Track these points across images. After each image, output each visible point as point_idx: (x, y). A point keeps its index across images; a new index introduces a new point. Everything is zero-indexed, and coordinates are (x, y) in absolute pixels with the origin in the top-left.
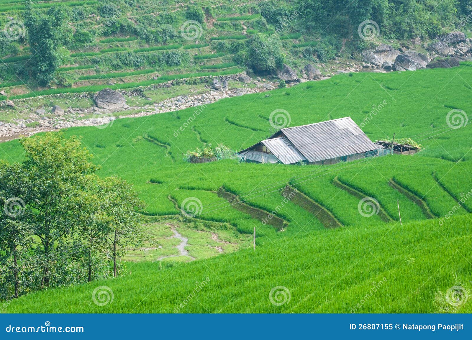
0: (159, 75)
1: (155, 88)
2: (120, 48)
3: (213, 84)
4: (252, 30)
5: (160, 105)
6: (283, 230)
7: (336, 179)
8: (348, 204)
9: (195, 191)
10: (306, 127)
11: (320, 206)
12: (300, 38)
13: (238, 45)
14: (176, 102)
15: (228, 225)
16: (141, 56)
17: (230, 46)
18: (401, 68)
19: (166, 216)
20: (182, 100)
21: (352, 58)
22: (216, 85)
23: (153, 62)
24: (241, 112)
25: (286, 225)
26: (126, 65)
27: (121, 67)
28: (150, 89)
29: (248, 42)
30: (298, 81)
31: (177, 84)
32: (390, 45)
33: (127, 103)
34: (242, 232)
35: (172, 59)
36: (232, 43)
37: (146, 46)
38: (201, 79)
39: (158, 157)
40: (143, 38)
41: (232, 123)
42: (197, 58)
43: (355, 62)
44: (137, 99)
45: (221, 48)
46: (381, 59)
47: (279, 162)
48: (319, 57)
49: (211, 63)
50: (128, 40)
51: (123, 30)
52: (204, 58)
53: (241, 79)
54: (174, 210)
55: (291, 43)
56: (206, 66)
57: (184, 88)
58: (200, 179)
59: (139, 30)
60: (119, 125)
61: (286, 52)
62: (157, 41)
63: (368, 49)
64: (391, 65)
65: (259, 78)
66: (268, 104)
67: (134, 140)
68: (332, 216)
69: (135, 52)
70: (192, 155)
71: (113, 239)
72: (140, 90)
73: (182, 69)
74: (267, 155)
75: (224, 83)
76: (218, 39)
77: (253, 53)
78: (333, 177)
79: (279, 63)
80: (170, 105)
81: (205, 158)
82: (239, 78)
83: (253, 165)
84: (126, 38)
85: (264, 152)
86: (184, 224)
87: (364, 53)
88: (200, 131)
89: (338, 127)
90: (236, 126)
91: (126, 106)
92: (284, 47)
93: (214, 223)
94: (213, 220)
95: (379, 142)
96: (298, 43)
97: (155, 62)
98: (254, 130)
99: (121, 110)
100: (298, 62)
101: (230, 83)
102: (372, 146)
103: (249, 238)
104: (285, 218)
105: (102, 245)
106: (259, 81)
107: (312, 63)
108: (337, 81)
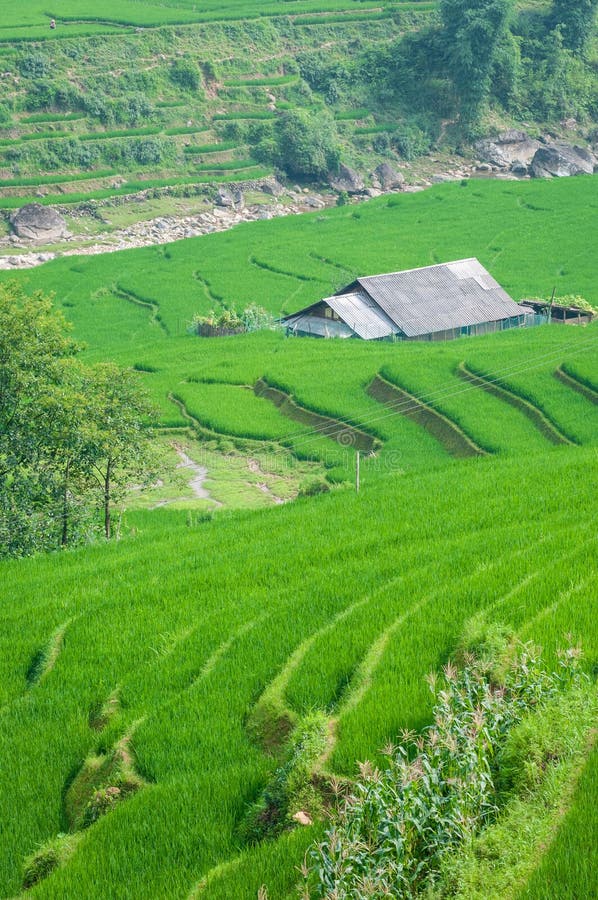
0: (124, 181)
1: (118, 202)
2: (55, 132)
3: (219, 196)
4: (284, 102)
5: (126, 233)
6: (373, 455)
7: (461, 366)
8: (486, 410)
9: (215, 385)
10: (400, 276)
11: (437, 413)
12: (369, 118)
13: (260, 129)
14: (154, 228)
15: (275, 445)
16: (92, 147)
17: (247, 131)
18: (543, 171)
19: (167, 429)
20: (164, 224)
21: (458, 153)
22: (224, 199)
23: (113, 157)
24: (278, 247)
25: (378, 447)
26: (67, 161)
27: (57, 165)
28: (108, 205)
29: (278, 124)
30: (365, 193)
31: (156, 196)
32: (524, 130)
33: (69, 229)
34: (301, 458)
35: (147, 153)
36: (250, 126)
37: (101, 130)
38: (197, 188)
39: (139, 326)
40: (96, 115)
41: (265, 266)
42: (189, 150)
43: (463, 160)
44: (86, 223)
45: (230, 133)
46: (507, 156)
47: (356, 336)
48: (401, 151)
49: (214, 161)
50: (69, 119)
51: (60, 100)
52: (201, 151)
53: (266, 189)
54: (181, 419)
55: (352, 125)
56: (206, 164)
57: (168, 204)
58: (223, 365)
59: (88, 101)
60: (65, 268)
61: (343, 141)
62: (119, 120)
63: (486, 137)
64: (526, 167)
65: (297, 187)
66: (323, 233)
67: (94, 295)
68: (458, 430)
69: (80, 139)
70: (201, 323)
71: (104, 471)
72: (90, 207)
73: (164, 170)
74: (333, 323)
75: (237, 195)
76: (226, 118)
77: (287, 144)
78: (457, 363)
79: (333, 160)
80: (143, 233)
81: (225, 328)
82: (262, 187)
83: (311, 341)
84: (67, 114)
85: (328, 318)
86: (198, 443)
87: (478, 145)
88: (209, 280)
89: (454, 276)
90: (271, 272)
91: (67, 234)
92: (340, 133)
93: (251, 442)
94: (249, 436)
95: (525, 303)
96: (364, 126)
97: (117, 158)
98: (302, 278)
99: (59, 242)
100: (364, 158)
101: (247, 194)
102: (515, 310)
103: (315, 468)
104: (376, 435)
105: (84, 481)
106: (298, 192)
107: (388, 162)
108: (442, 195)
